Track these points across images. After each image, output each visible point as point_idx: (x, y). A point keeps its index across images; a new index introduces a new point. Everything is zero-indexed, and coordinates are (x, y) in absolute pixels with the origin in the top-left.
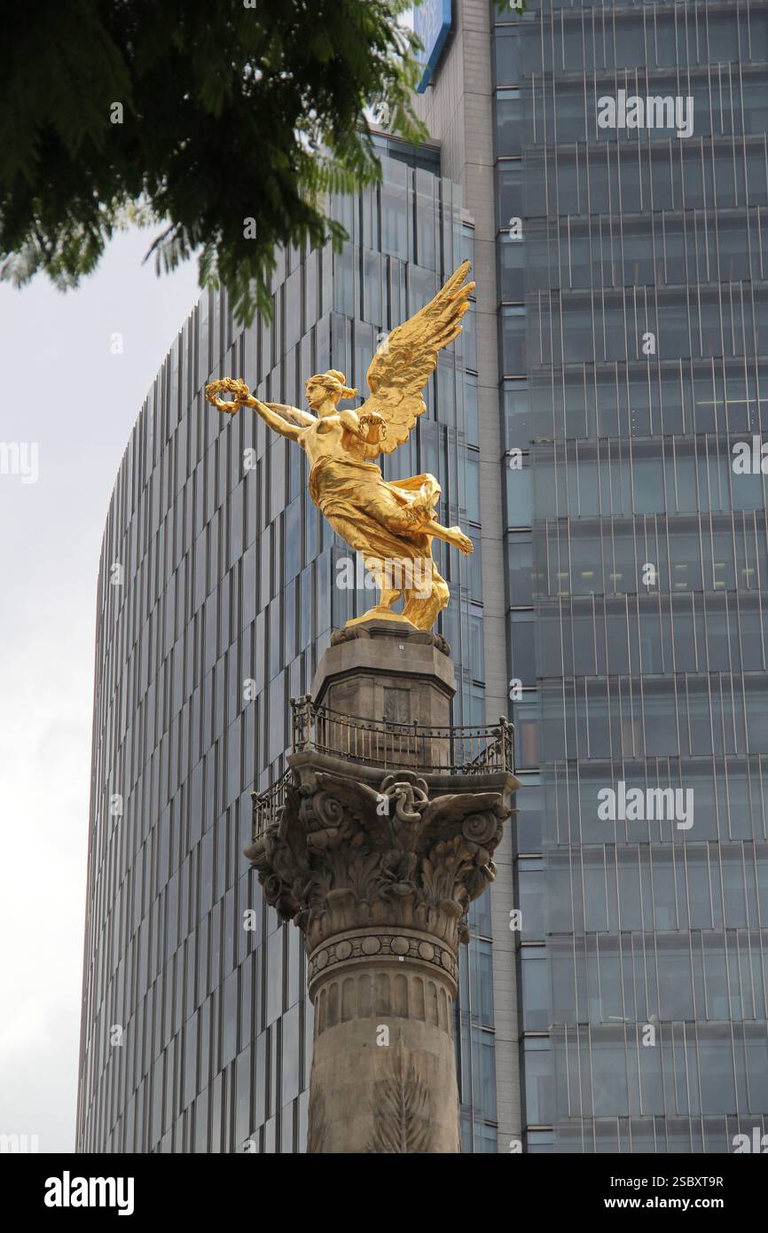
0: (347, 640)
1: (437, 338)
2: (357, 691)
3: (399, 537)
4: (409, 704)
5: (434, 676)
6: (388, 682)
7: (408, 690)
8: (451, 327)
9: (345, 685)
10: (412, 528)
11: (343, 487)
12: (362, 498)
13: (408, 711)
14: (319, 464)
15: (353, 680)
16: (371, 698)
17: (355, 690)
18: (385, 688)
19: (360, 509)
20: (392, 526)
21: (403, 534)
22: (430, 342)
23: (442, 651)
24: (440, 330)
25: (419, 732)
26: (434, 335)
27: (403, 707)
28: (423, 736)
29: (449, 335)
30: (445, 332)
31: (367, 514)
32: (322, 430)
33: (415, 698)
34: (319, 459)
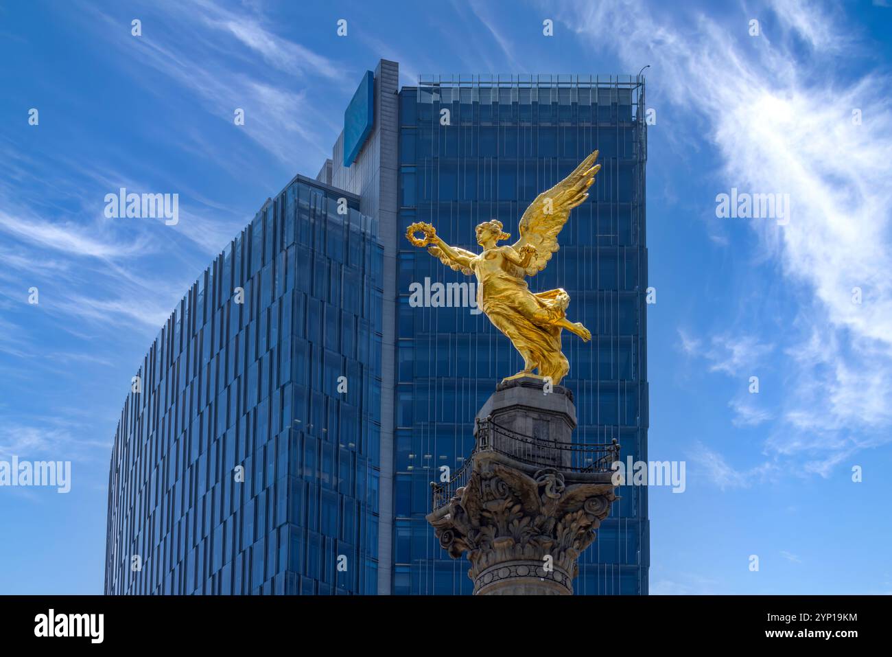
0: (508, 388)
1: (569, 202)
2: (515, 419)
3: (540, 328)
4: (548, 429)
5: (565, 414)
6: (536, 416)
7: (549, 421)
8: (580, 194)
9: (506, 416)
10: (551, 322)
11: (503, 294)
12: (517, 302)
13: (548, 434)
14: (486, 279)
15: (513, 413)
16: (524, 424)
17: (513, 419)
18: (533, 419)
19: (515, 309)
20: (536, 319)
21: (543, 325)
22: (565, 204)
23: (570, 399)
24: (572, 197)
25: (558, 446)
26: (567, 200)
27: (545, 431)
28: (561, 448)
29: (578, 200)
30: (576, 198)
31: (519, 312)
32: (489, 257)
33: (552, 426)
34: (487, 276)
